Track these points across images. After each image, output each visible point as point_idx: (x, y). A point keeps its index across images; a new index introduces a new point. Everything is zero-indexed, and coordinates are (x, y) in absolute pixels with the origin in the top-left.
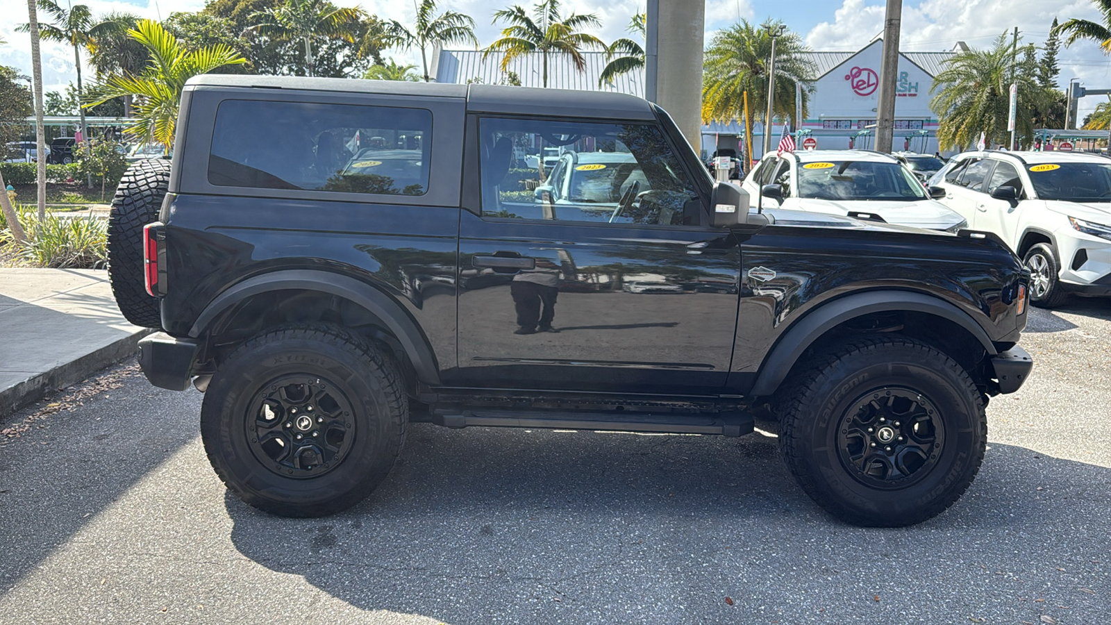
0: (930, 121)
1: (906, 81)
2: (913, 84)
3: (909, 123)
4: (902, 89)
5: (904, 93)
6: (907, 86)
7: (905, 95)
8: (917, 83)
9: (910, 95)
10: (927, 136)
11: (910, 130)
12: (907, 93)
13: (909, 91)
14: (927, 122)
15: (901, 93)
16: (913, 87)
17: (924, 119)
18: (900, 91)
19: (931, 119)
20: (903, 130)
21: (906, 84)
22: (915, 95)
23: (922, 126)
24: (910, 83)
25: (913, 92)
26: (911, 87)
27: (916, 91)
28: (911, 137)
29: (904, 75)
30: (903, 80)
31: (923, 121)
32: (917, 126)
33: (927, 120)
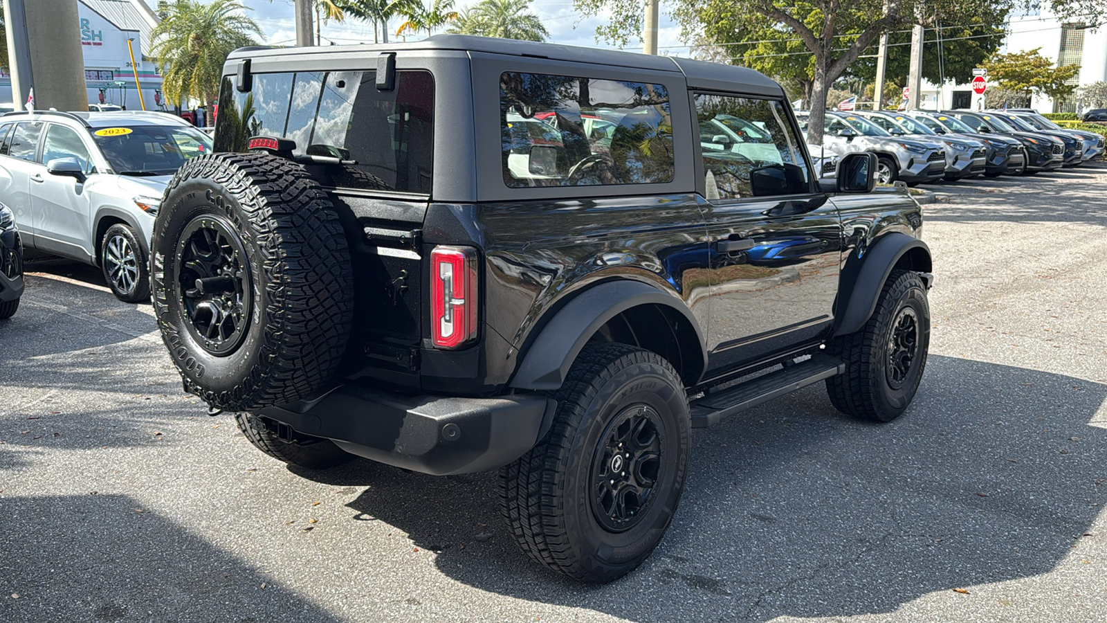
0: (119, 71)
1: (88, 29)
2: (96, 32)
3: (99, 74)
4: (85, 37)
5: (89, 41)
6: (90, 34)
7: (89, 44)
8: (100, 32)
9: (95, 44)
10: (125, 87)
11: (100, 81)
12: (91, 41)
13: (94, 40)
14: (117, 73)
15: (84, 41)
16: (97, 36)
17: (113, 70)
18: (83, 39)
19: (121, 70)
20: (92, 80)
21: (89, 32)
22: (100, 44)
23: (112, 77)
24: (93, 31)
25: (97, 40)
26: (94, 36)
27: (101, 40)
28: (106, 89)
29: (85, 22)
30: (85, 28)
31: (112, 72)
32: (107, 77)
33: (116, 71)
